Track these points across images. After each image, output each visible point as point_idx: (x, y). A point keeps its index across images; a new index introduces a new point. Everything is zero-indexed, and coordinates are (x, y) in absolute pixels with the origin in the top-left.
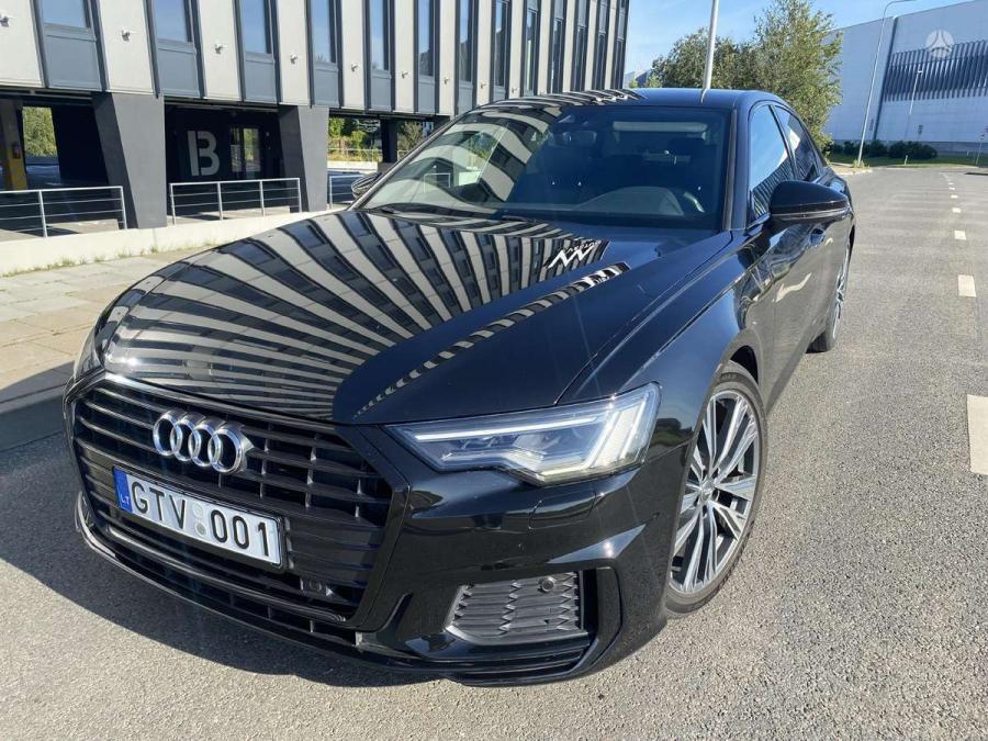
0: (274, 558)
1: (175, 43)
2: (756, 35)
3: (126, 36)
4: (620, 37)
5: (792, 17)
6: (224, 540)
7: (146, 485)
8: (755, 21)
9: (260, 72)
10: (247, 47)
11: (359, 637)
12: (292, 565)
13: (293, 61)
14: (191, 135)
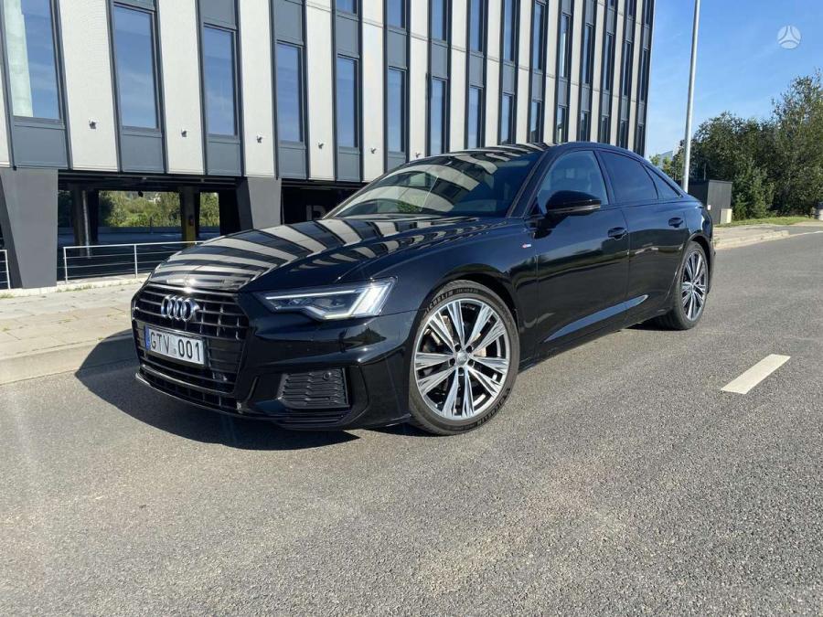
0: (201, 362)
1: (293, 143)
2: (775, 115)
3: (259, 140)
4: (640, 123)
5: (808, 99)
6: (182, 356)
7: (156, 332)
8: (773, 103)
9: (349, 160)
10: (340, 143)
11: (239, 406)
12: (210, 365)
13: (373, 152)
14: (309, 208)
